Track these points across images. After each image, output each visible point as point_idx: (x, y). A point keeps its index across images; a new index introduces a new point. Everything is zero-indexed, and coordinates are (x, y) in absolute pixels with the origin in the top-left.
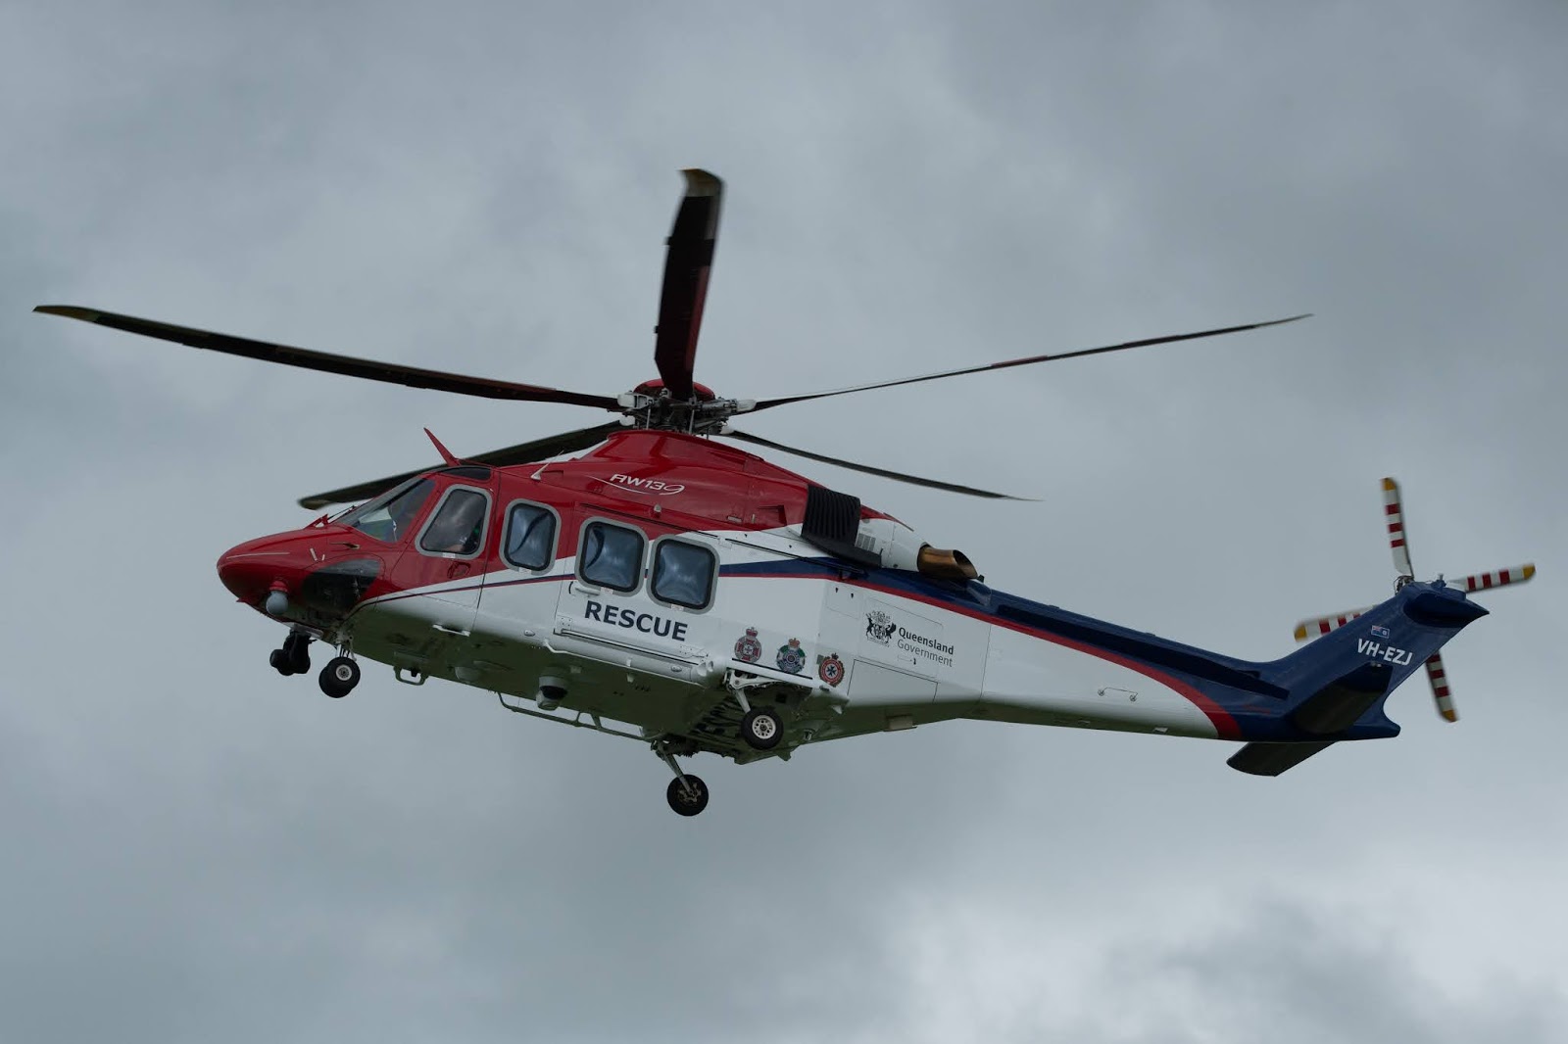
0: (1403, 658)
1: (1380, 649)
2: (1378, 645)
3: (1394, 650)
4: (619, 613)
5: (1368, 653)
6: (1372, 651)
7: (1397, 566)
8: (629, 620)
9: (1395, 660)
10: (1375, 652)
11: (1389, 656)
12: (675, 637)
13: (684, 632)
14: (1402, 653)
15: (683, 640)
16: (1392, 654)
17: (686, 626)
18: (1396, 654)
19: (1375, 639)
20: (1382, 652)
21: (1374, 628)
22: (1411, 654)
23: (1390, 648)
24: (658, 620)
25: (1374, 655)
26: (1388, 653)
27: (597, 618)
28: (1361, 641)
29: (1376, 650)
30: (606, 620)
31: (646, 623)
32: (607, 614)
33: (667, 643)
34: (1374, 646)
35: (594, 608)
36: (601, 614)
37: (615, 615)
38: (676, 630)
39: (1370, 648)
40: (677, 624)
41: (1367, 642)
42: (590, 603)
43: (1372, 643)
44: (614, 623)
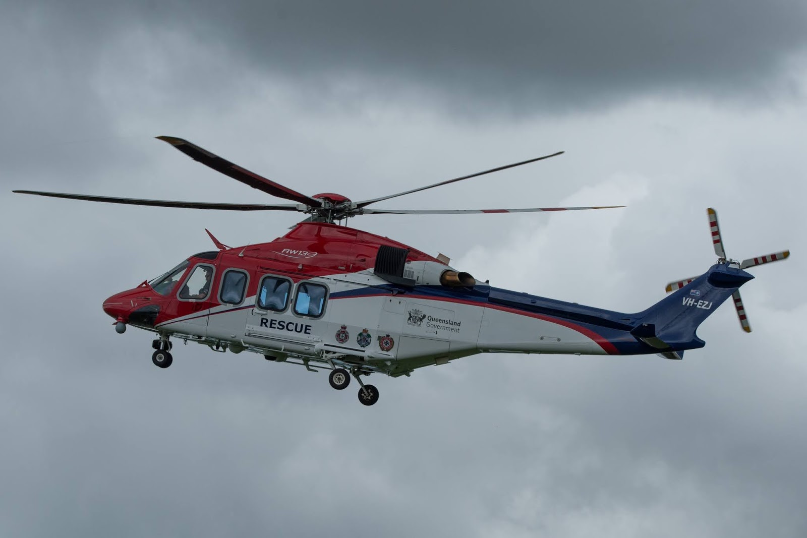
0: (707, 306)
1: (695, 302)
2: (694, 300)
3: (702, 301)
4: (277, 323)
5: (688, 305)
6: (690, 304)
7: (717, 253)
8: (282, 326)
9: (703, 307)
10: (692, 304)
11: (700, 305)
12: (305, 332)
13: (310, 330)
14: (707, 303)
15: (309, 334)
16: (701, 304)
17: (311, 326)
18: (703, 304)
19: (692, 297)
20: (696, 304)
21: (692, 291)
22: (711, 303)
23: (700, 301)
24: (297, 325)
25: (691, 305)
26: (699, 303)
27: (266, 326)
28: (684, 298)
29: (692, 302)
30: (271, 327)
31: (291, 327)
32: (271, 323)
33: (302, 336)
34: (691, 300)
35: (264, 321)
36: (268, 325)
37: (275, 324)
38: (306, 329)
39: (689, 302)
40: (306, 326)
41: (688, 299)
42: (263, 319)
43: (690, 299)
44: (275, 328)
